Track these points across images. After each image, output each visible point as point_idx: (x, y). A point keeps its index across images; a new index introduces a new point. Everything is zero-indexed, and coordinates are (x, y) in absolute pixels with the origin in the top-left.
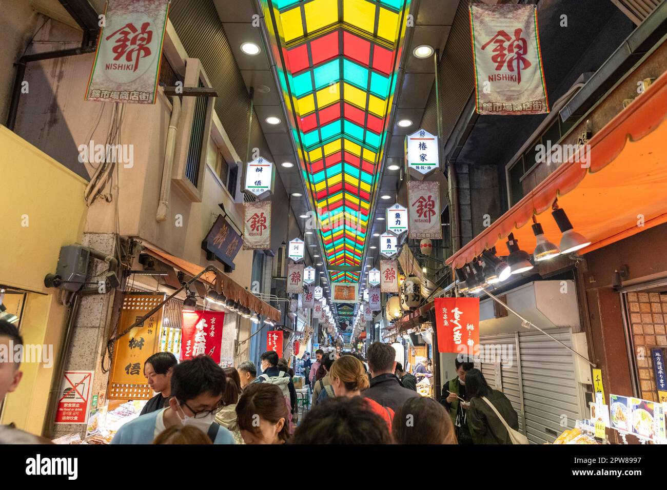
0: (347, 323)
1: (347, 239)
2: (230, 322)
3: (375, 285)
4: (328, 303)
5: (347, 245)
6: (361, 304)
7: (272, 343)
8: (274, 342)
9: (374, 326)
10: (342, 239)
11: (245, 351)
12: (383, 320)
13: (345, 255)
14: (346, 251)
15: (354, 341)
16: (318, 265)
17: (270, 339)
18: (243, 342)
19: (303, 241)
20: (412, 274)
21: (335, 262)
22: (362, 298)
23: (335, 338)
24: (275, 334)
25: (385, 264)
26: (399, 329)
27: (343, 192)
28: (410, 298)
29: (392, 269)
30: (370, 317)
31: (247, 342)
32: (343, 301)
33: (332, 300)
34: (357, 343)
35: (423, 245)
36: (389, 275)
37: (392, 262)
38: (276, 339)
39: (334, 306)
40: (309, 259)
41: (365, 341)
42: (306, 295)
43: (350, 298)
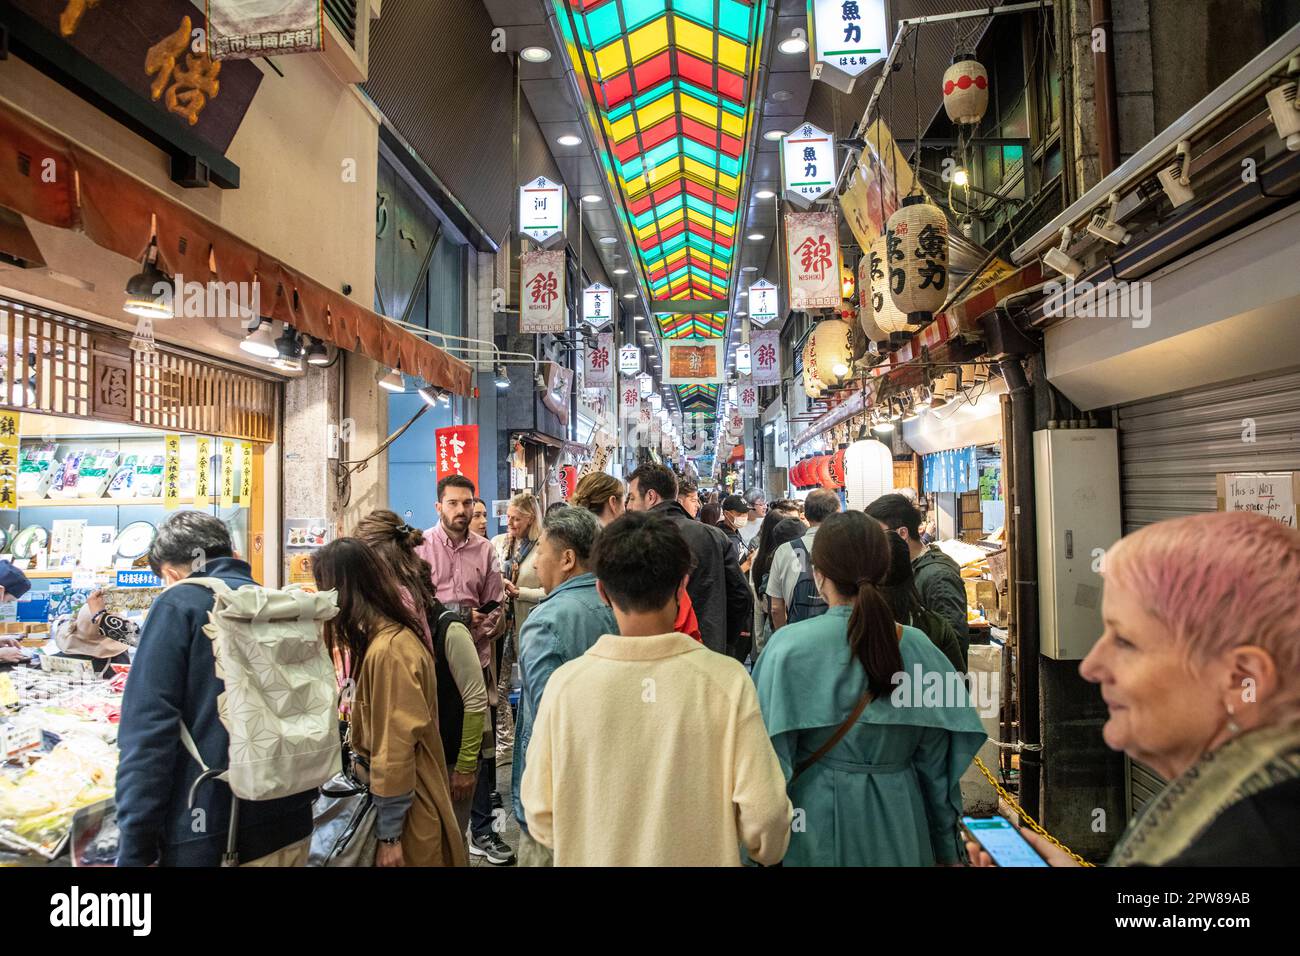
1: (693, 237)
2: (311, 404)
3: (764, 322)
4: (657, 386)
5: (693, 252)
6: (730, 384)
8: (455, 460)
9: (761, 433)
10: (681, 238)
11: (369, 492)
12: (784, 413)
13: (690, 280)
14: (693, 269)
15: (719, 470)
16: (627, 296)
17: (443, 450)
18: (363, 464)
19: (559, 184)
20: (917, 193)
21: (669, 297)
22: (733, 369)
23: (681, 467)
24: (456, 435)
25: (801, 226)
26: (876, 387)
27: (676, 90)
28: (913, 279)
29: (822, 238)
30: (752, 410)
31: (374, 463)
32: (692, 381)
33: (666, 379)
34: (725, 473)
35: (955, 82)
36: (812, 256)
37: (821, 217)
38: (461, 451)
39: (673, 394)
40: (601, 276)
41: (742, 467)
42: (592, 356)
43: (706, 372)
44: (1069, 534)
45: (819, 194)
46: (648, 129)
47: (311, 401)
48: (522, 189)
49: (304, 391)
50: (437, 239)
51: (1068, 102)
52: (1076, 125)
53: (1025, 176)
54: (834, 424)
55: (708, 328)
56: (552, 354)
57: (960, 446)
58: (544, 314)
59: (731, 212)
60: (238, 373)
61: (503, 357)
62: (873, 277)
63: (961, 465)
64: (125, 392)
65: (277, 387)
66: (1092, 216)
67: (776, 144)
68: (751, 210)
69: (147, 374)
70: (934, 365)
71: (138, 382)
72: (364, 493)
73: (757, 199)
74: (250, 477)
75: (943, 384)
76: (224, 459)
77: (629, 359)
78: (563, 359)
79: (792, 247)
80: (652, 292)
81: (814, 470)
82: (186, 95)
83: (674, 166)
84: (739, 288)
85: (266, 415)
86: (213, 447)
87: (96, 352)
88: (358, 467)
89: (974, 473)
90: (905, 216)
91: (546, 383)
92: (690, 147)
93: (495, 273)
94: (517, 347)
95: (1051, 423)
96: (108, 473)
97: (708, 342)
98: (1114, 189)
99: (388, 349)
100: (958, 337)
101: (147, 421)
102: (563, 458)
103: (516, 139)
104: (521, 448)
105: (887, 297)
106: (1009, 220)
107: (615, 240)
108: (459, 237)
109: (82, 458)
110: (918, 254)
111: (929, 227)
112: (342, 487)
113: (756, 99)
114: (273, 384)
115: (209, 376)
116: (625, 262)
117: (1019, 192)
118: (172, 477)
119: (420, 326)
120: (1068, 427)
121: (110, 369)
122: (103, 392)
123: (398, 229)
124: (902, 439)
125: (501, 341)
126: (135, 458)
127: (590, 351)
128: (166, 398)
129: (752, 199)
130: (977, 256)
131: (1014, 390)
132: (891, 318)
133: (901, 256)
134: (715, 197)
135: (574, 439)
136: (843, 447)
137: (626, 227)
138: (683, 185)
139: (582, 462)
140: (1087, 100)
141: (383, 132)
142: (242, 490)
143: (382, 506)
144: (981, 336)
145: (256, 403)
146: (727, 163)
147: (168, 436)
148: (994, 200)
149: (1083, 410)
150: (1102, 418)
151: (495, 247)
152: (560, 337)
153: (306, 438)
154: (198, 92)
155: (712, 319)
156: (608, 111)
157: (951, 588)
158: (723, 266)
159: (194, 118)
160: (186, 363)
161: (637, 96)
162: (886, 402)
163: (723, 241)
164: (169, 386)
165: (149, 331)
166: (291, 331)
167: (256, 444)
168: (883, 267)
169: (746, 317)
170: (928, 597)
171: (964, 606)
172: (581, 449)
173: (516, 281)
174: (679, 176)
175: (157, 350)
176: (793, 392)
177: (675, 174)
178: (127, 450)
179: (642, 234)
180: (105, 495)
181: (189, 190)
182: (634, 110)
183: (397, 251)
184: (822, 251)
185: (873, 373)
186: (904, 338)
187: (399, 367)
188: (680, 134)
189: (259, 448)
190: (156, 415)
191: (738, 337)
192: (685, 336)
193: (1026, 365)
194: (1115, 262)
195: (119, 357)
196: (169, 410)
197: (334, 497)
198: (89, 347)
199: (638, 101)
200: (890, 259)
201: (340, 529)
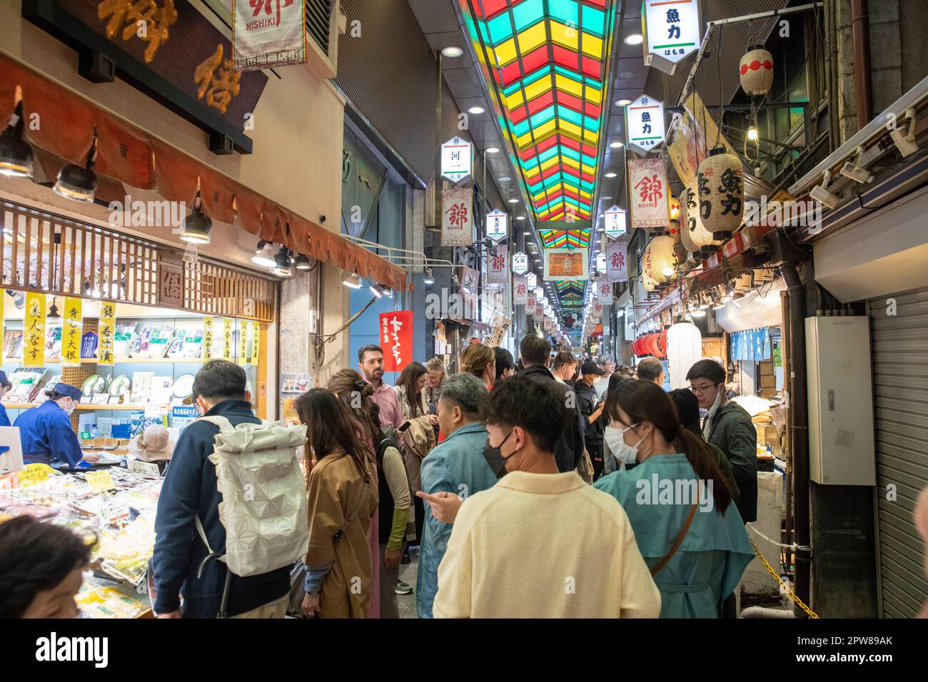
0: (575, 316)
1: (565, 175)
2: (298, 296)
3: (616, 236)
4: (540, 282)
5: (566, 186)
6: (592, 281)
7: (391, 338)
8: (395, 335)
9: (615, 316)
10: (557, 176)
11: (337, 356)
12: (631, 302)
13: (564, 206)
14: (566, 198)
15: (586, 342)
16: (518, 218)
17: (385, 328)
18: (333, 337)
19: (468, 141)
20: (720, 146)
21: (549, 218)
22: (595, 269)
23: (558, 340)
24: (395, 318)
25: (640, 169)
26: (689, 286)
27: (553, 72)
28: (717, 208)
29: (655, 177)
30: (608, 299)
31: (340, 336)
32: (565, 278)
33: (547, 277)
34: (590, 345)
35: (749, 65)
36: (648, 190)
37: (655, 162)
38: (399, 329)
39: (552, 287)
40: (500, 205)
41: (601, 340)
42: (493, 261)
43: (575, 272)
44: (831, 393)
45: (652, 146)
46: (532, 100)
47: (298, 294)
48: (443, 145)
49: (294, 287)
50: (385, 180)
51: (833, 77)
52: (839, 94)
53: (806, 130)
54: (662, 311)
55: (578, 240)
56: (464, 260)
57: (758, 327)
58: (458, 233)
59: (593, 157)
60: (251, 275)
61: (429, 262)
62: (688, 206)
63: (758, 341)
64: (179, 288)
65: (276, 286)
66: (844, 164)
67: (623, 109)
68: (607, 156)
69: (193, 277)
70: (731, 270)
71: (187, 282)
72: (333, 357)
73: (611, 148)
74: (258, 345)
75: (741, 282)
76: (241, 333)
77: (520, 263)
78: (472, 263)
79: (633, 184)
80: (537, 215)
81: (647, 343)
82: (219, 95)
83: (552, 125)
84: (599, 211)
85: (269, 303)
86: (235, 325)
87: (161, 263)
88: (329, 339)
89: (767, 347)
90: (711, 163)
91: (460, 281)
92: (563, 111)
93: (425, 203)
94: (440, 255)
95: (818, 312)
96: (167, 342)
97: (576, 250)
98: (861, 143)
99: (349, 259)
100: (749, 249)
101: (193, 307)
102: (472, 333)
103: (439, 110)
104: (443, 326)
105: (699, 220)
106: (792, 162)
107: (510, 179)
108: (400, 180)
109: (152, 331)
110: (721, 190)
111: (728, 171)
112: (319, 352)
113: (609, 77)
114: (274, 282)
115: (232, 277)
116: (517, 194)
117: (801, 141)
118: (208, 345)
119: (374, 242)
120: (831, 314)
121: (170, 274)
122: (166, 289)
123: (358, 175)
124: (715, 321)
125: (428, 251)
126: (185, 332)
127: (491, 257)
128: (204, 293)
129: (607, 149)
130: (768, 190)
131: (792, 288)
132: (701, 235)
133: (708, 192)
134: (581, 147)
135: (480, 319)
136: (667, 327)
137: (517, 169)
138: (558, 139)
139: (485, 336)
140: (848, 75)
141: (347, 109)
142: (253, 354)
143: (346, 366)
144: (767, 248)
145: (262, 296)
146: (589, 122)
147: (206, 318)
148: (782, 148)
149: (843, 303)
150: (858, 308)
151: (425, 186)
152: (470, 248)
153: (295, 319)
154: (227, 92)
155: (580, 233)
156: (504, 89)
157: (746, 430)
158: (588, 196)
159: (224, 109)
160: (217, 269)
161: (524, 77)
162: (696, 296)
163: (588, 178)
164: (206, 285)
165: (195, 249)
166: (285, 250)
167: (262, 323)
168: (696, 199)
169: (603, 232)
170: (728, 434)
171: (754, 443)
172: (485, 326)
173: (439, 209)
174: (555, 132)
175: (199, 261)
176: (637, 286)
177: (553, 131)
178: (180, 326)
179: (529, 174)
180: (166, 356)
181: (220, 156)
182: (522, 87)
183: (357, 189)
184: (656, 186)
185: (691, 275)
186: (711, 250)
187: (356, 272)
188: (556, 103)
189: (264, 326)
190: (198, 304)
191: (598, 247)
192: (560, 246)
193: (800, 270)
194: (862, 196)
195: (176, 266)
196: (206, 300)
197: (313, 359)
198: (157, 260)
199: (525, 81)
200: (700, 194)
201: (317, 381)
